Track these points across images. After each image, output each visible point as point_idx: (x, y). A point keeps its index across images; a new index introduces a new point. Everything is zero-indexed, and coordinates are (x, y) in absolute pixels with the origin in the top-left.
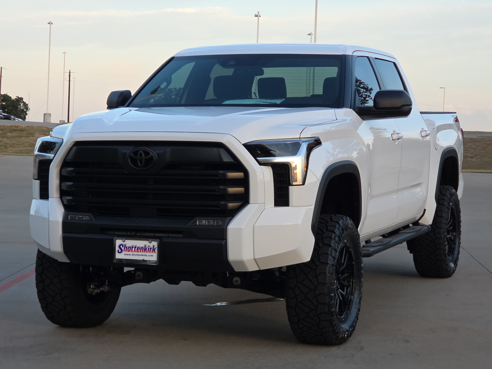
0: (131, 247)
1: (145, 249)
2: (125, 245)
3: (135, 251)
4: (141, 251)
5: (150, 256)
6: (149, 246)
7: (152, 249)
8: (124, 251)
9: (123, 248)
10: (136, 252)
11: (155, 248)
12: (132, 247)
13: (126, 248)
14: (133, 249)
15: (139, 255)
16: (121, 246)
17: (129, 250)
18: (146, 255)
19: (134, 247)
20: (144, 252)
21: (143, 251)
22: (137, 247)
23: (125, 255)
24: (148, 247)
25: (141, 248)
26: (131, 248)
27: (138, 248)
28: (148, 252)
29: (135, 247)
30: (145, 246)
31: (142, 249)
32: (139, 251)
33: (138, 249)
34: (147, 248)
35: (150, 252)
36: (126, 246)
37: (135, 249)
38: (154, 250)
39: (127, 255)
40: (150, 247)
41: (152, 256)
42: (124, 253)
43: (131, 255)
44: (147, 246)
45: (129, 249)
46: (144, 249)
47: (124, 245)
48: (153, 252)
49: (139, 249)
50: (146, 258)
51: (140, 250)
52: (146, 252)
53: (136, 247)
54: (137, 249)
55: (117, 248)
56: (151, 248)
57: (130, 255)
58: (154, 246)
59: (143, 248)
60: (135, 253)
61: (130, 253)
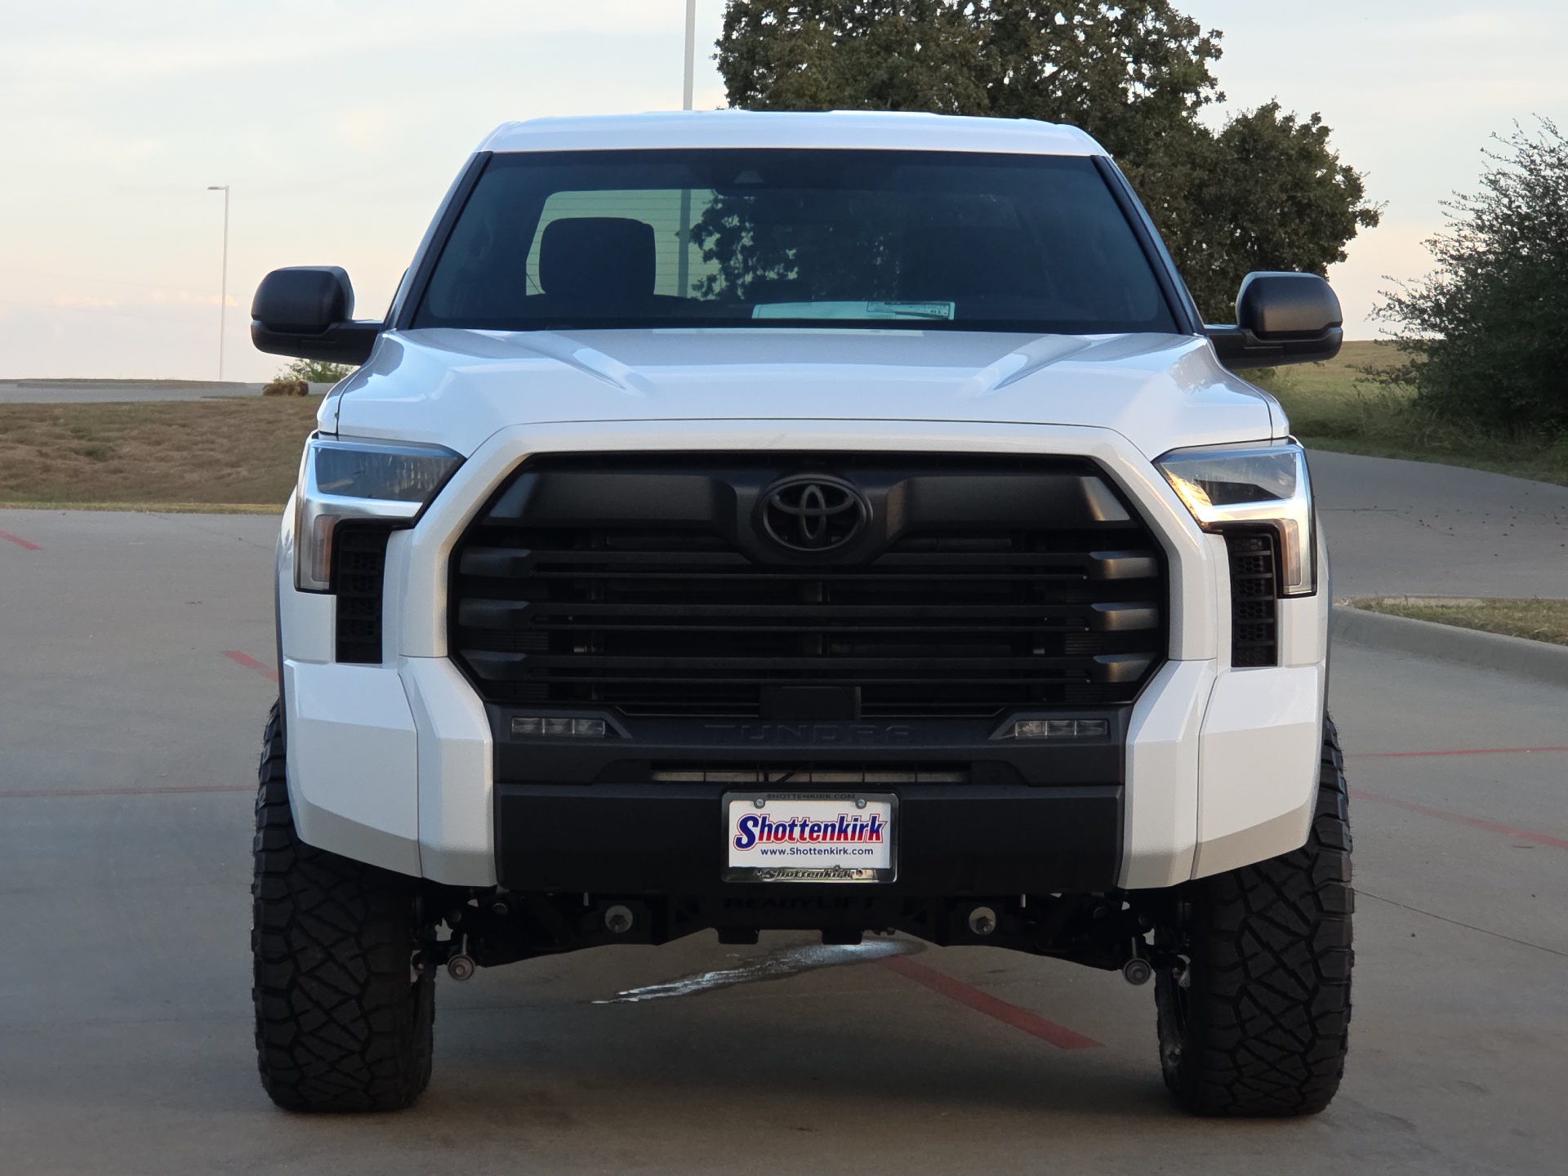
0: (787, 825)
1: (843, 831)
2: (764, 819)
3: (805, 839)
4: (824, 838)
5: (861, 852)
6: (856, 820)
7: (869, 828)
8: (761, 838)
9: (756, 831)
10: (808, 839)
11: (880, 825)
12: (793, 825)
13: (766, 829)
14: (797, 830)
15: (820, 852)
16: (750, 824)
17: (780, 836)
18: (845, 852)
19: (800, 825)
20: (839, 838)
21: (832, 838)
22: (810, 825)
23: (764, 852)
24: (853, 823)
25: (826, 826)
26: (788, 829)
27: (816, 828)
28: (853, 838)
29: (804, 826)
30: (842, 819)
31: (830, 829)
32: (818, 836)
33: (815, 831)
34: (848, 826)
35: (860, 838)
36: (767, 823)
37: (802, 832)
38: (875, 832)
39: (773, 852)
40: (859, 823)
41: (870, 851)
42: (759, 846)
43: (788, 851)
44: (849, 819)
45: (782, 831)
46: (840, 830)
47: (760, 820)
48: (871, 838)
49: (819, 831)
50: (845, 862)
51: (821, 834)
52: (846, 838)
53: (808, 825)
54: (812, 831)
55: (734, 831)
56: (862, 827)
57: (782, 852)
58: (874, 819)
59: (833, 826)
60: (802, 846)
61: (786, 845)
